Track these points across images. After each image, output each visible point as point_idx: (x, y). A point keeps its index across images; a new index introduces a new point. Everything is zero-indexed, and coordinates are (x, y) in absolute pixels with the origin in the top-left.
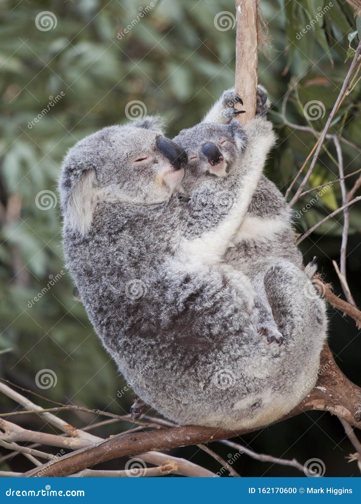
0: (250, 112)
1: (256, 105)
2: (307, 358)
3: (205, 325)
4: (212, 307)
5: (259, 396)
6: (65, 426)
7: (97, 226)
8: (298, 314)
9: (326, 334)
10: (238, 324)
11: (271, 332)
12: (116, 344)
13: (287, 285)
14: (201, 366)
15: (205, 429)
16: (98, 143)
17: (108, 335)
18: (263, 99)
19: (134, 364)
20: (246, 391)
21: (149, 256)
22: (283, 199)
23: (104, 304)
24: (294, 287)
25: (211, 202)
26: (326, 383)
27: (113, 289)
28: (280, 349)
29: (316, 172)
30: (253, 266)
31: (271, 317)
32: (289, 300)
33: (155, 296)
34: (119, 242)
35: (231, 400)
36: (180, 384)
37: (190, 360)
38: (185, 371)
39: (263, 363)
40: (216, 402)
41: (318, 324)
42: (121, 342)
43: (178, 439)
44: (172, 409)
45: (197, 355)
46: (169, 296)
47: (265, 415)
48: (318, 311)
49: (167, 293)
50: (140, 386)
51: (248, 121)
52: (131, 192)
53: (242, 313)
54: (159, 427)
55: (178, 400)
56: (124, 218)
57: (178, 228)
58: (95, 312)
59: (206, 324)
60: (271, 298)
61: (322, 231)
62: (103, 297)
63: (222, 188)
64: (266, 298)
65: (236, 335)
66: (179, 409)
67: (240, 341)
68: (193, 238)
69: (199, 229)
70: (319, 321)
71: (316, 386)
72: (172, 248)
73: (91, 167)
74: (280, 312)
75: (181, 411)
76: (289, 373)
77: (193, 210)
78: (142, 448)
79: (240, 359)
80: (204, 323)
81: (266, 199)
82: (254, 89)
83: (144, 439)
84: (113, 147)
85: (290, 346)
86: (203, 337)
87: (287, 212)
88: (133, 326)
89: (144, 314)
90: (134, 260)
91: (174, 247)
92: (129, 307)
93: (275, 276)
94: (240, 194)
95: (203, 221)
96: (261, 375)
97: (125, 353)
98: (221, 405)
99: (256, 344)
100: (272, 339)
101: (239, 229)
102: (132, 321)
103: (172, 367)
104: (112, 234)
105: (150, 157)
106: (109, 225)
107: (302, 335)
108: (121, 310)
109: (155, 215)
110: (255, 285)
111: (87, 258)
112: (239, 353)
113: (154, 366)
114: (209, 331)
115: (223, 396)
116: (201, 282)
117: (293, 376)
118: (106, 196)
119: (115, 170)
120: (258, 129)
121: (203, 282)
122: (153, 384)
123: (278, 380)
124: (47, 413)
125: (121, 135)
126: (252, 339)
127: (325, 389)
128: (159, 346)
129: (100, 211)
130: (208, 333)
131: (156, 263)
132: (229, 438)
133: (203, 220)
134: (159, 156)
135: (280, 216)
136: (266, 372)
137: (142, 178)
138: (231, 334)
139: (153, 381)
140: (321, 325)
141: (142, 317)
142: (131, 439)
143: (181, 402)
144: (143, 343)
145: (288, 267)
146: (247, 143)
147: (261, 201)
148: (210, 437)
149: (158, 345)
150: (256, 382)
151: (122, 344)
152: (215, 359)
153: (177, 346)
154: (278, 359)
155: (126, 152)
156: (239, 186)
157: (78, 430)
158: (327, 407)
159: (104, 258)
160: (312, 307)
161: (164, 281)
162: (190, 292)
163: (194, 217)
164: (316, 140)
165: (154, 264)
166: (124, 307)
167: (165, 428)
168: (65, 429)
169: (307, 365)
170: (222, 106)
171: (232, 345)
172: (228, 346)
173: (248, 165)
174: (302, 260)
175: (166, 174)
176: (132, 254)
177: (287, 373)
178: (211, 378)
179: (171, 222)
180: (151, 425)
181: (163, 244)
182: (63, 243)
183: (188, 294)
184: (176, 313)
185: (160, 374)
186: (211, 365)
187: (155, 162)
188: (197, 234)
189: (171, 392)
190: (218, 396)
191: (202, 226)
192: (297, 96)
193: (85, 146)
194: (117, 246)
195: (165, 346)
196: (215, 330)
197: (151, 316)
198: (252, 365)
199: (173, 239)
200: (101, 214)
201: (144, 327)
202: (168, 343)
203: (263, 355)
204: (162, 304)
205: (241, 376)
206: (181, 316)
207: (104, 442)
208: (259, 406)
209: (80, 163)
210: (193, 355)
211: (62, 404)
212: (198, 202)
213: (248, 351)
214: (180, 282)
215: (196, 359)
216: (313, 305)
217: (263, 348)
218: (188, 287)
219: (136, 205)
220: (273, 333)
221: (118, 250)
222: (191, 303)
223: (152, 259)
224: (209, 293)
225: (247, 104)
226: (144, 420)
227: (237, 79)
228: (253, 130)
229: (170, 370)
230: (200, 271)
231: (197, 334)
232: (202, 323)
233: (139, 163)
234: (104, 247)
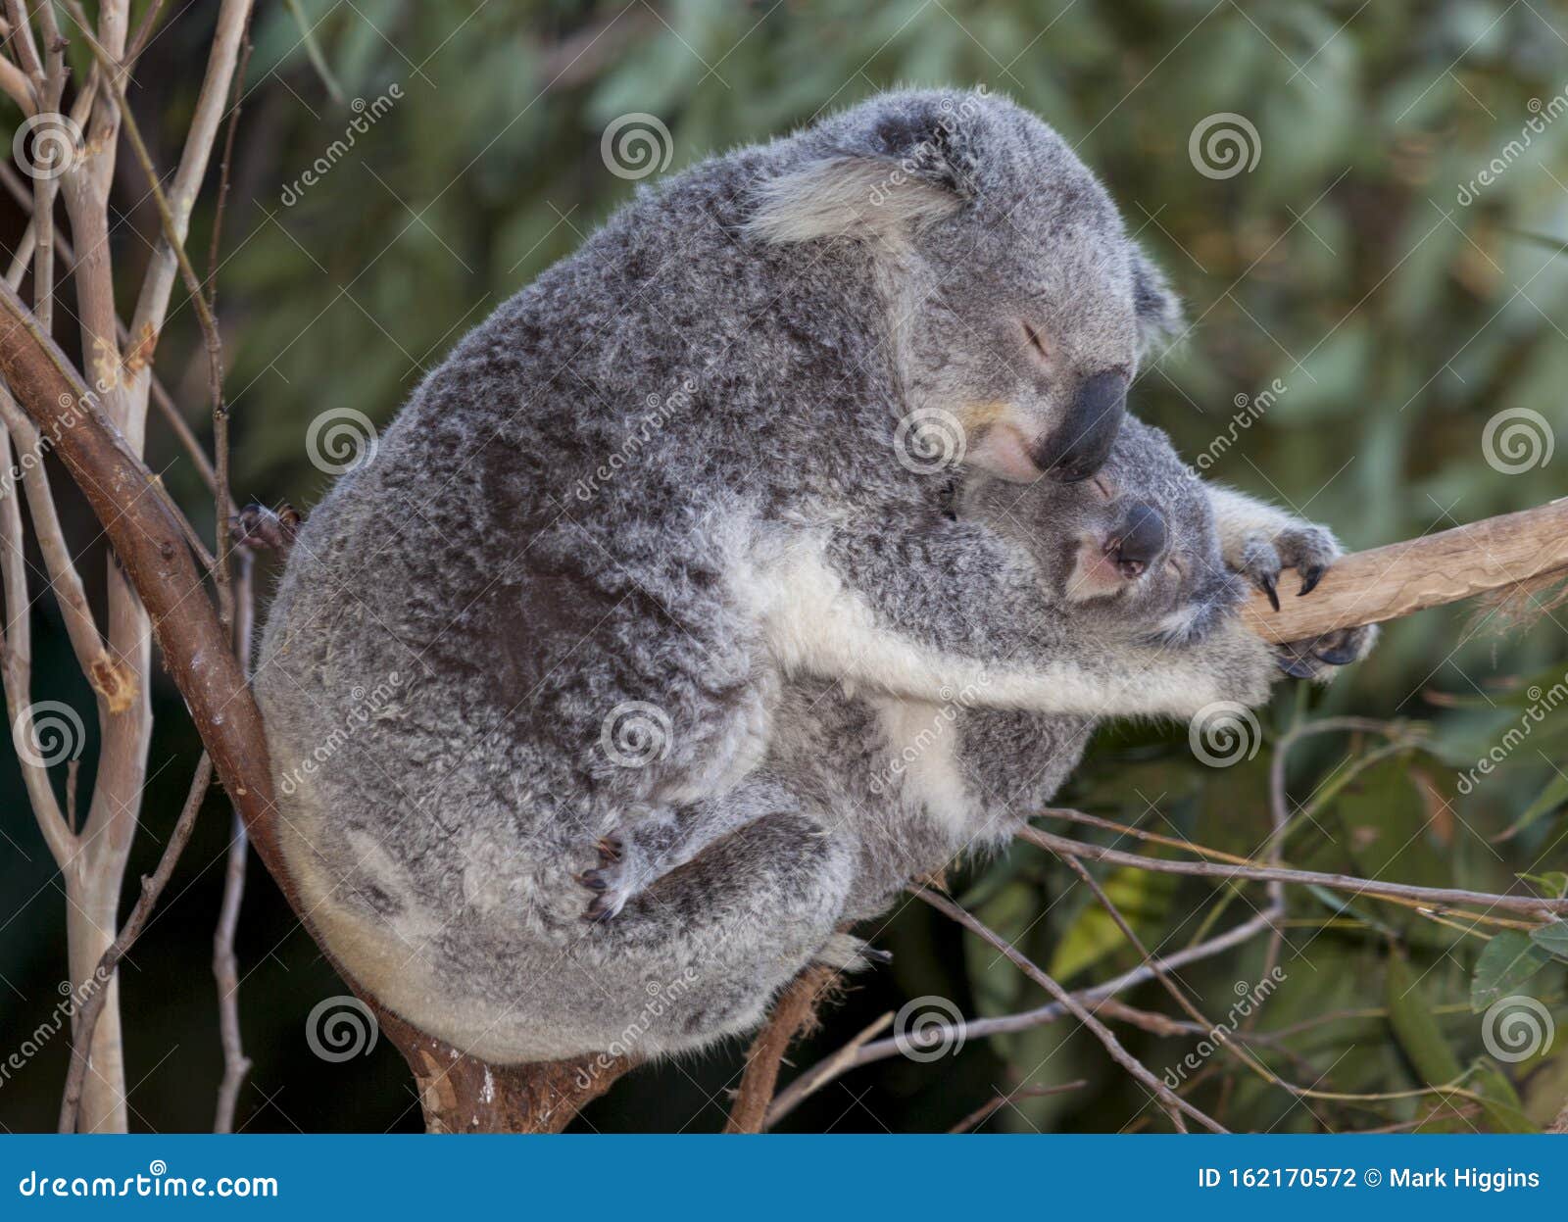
0: (1279, 624)
1: (1307, 636)
2: (571, 1014)
3: (578, 669)
4: (641, 677)
5: (409, 900)
6: (151, 325)
7: (788, 259)
8: (695, 948)
9: (660, 1055)
10: (611, 772)
11: (616, 876)
12: (444, 410)
13: (777, 889)
14: (448, 690)
15: (262, 764)
16: (1052, 188)
17: (464, 378)
18: (1339, 654)
19: (399, 484)
20: (411, 855)
21: (742, 443)
22: (1036, 805)
23: (557, 339)
24: (777, 912)
25: (966, 586)
26: (510, 1096)
27: (610, 355)
28: (572, 923)
29: (1153, 885)
30: (808, 764)
31: (663, 867)
32: (730, 907)
33: (623, 491)
34: (759, 340)
35: (372, 817)
36: (376, 644)
37: (458, 652)
38: (421, 646)
39: (513, 883)
40: (354, 772)
41: (682, 1021)
42: (452, 424)
43: (206, 689)
44: (292, 642)
45: (479, 672)
46: (637, 534)
47: (358, 935)
48: (725, 1011)
49: (641, 525)
50: (337, 521)
51: (1251, 627)
52: (925, 337)
53: (648, 774)
54: (226, 618)
55: (325, 652)
56: (839, 335)
57: (854, 508)
58: (526, 319)
59: (582, 670)
60: (724, 852)
61: (976, 956)
62: (578, 331)
63: (1017, 608)
64: (717, 836)
65: (577, 775)
66: (301, 664)
67: (560, 795)
68: (836, 564)
69: (868, 575)
70: (694, 1022)
71: (492, 1068)
72: (786, 505)
73: (969, 198)
74: (686, 890)
75: (296, 673)
76: (507, 973)
77: (924, 538)
78: (146, 584)
79: (505, 809)
80: (584, 664)
81: (1022, 752)
82: (1355, 617)
83: (176, 583)
84: (1052, 241)
85: (591, 951)
86: (541, 675)
87: (998, 827)
88: (511, 448)
89: (558, 471)
90: (717, 398)
91: (793, 514)
92: (567, 419)
93: (794, 846)
94: (1015, 672)
95: (898, 579)
96: (477, 888)
97: (425, 447)
98: (349, 791)
99: (566, 844)
100: (593, 883)
101: (905, 696)
102: (527, 441)
103: (421, 604)
104: (779, 312)
105: (1050, 365)
106: (802, 293)
107: (634, 979)
108: (551, 396)
109: (877, 425)
110: (751, 790)
111: (682, 252)
112: (524, 800)
113: (409, 549)
114: (564, 688)
115: (377, 787)
116: (706, 620)
117: (502, 989)
118: (889, 261)
119: (980, 269)
120: (1236, 664)
121: (710, 628)
122: (353, 559)
123: (476, 945)
124: (175, 262)
125: (1096, 254)
126: (577, 828)
127: (489, 1099)
128: (473, 544)
129: (838, 252)
130: (557, 686)
131: (729, 469)
132: (254, 843)
133: (902, 581)
134: (1061, 394)
135: (981, 807)
136: (488, 902)
137: (980, 359)
138: (576, 759)
139: (363, 556)
140: (681, 1031)
141: (546, 468)
142: (167, 543)
143: (325, 664)
144: (469, 493)
145: (833, 879)
146: (1183, 647)
147: (1013, 739)
148: (240, 787)
149: (477, 542)
150: (449, 878)
151: (450, 428)
152: (484, 731)
153: (488, 602)
154: (538, 926)
155: (1046, 285)
156: (1041, 660)
157: (148, 370)
158: (437, 1121)
159: (696, 307)
160: (730, 986)
161: (677, 508)
162: (665, 596)
163: (902, 549)
164: (1251, 852)
165: (723, 462)
166: (563, 405)
167: (228, 639)
168: (142, 331)
169: (549, 1021)
170: (1278, 532)
171: (542, 770)
172: (534, 758)
173: (1115, 666)
174: (867, 916)
175: (1013, 429)
176: (732, 390)
177: (506, 966)
178: (421, 734)
179: (866, 483)
180: (224, 592)
181: (792, 477)
182: (709, 161)
183: (659, 591)
184: (590, 570)
185: (392, 574)
186: (460, 722)
187: (1042, 386)
188: (854, 574)
189: (345, 622)
190: (373, 773)
191: (883, 582)
192: (1375, 754)
193: (1032, 149)
194: (743, 339)
195: (481, 564)
196: (572, 707)
197: (556, 493)
198: (497, 852)
199: (814, 502)
200: (831, 258)
201: (518, 484)
202: (491, 569)
203: (539, 877)
204: (605, 517)
205: (452, 825)
206: (585, 588)
207: (133, 461)
208: (381, 910)
209: (973, 161)
210: (476, 655)
211: (213, 298)
212: (953, 545)
213: (538, 826)
214: (687, 556)
215: (467, 670)
216: (737, 989)
217: (558, 870)
218: (681, 586)
219: (890, 361)
220: (614, 882)
221: (734, 345)
222: (635, 606)
223: (738, 455)
224: (680, 653)
225: (1301, 608)
226: (235, 565)
227: (1371, 556)
228: (1228, 648)
229: (409, 600)
230: (738, 613)
231: (543, 653)
232: (580, 658)
233: (1024, 339)
234: (731, 296)
